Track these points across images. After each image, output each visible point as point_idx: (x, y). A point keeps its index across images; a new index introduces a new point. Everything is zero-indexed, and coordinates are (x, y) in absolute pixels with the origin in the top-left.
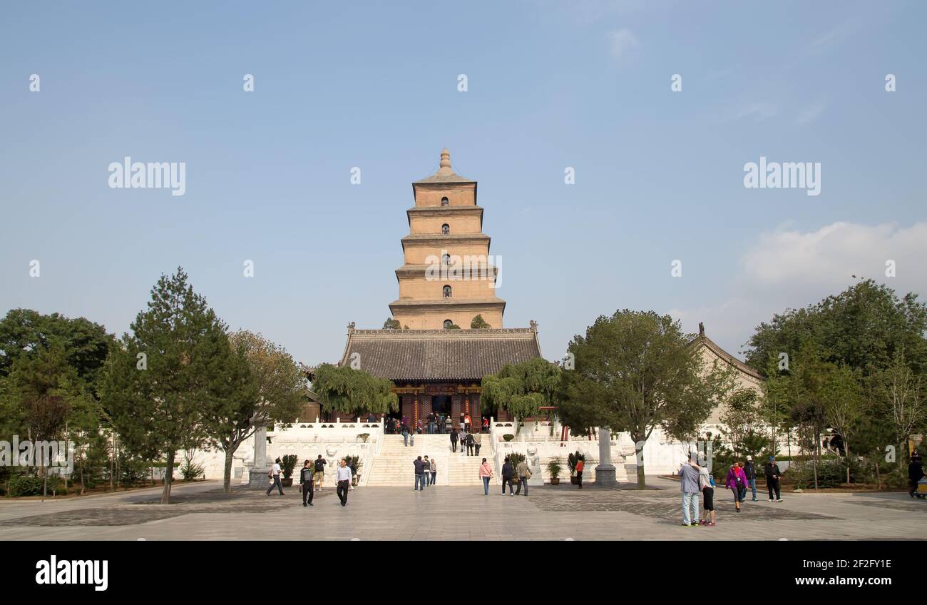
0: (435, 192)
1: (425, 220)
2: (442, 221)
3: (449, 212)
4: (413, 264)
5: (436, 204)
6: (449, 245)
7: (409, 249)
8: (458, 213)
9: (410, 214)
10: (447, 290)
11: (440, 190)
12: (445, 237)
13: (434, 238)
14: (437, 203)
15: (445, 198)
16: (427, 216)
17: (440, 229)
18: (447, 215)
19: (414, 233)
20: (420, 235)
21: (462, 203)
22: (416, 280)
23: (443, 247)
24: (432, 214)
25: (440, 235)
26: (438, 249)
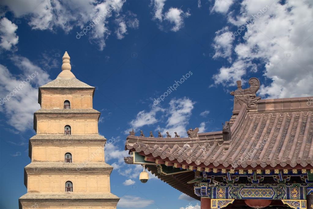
0: (58, 96)
1: (50, 122)
2: (65, 122)
3: (71, 115)
4: (40, 161)
5: (58, 108)
6: (71, 145)
7: (37, 147)
8: (79, 116)
9: (37, 116)
10: (69, 186)
11: (63, 94)
12: (67, 137)
13: (57, 138)
14: (60, 106)
15: (67, 101)
16: (52, 118)
17: (63, 130)
18: (69, 118)
19: (40, 133)
20: (46, 135)
21: (82, 106)
22: (42, 176)
23: (66, 147)
24: (56, 116)
25: (62, 135)
26: (61, 148)
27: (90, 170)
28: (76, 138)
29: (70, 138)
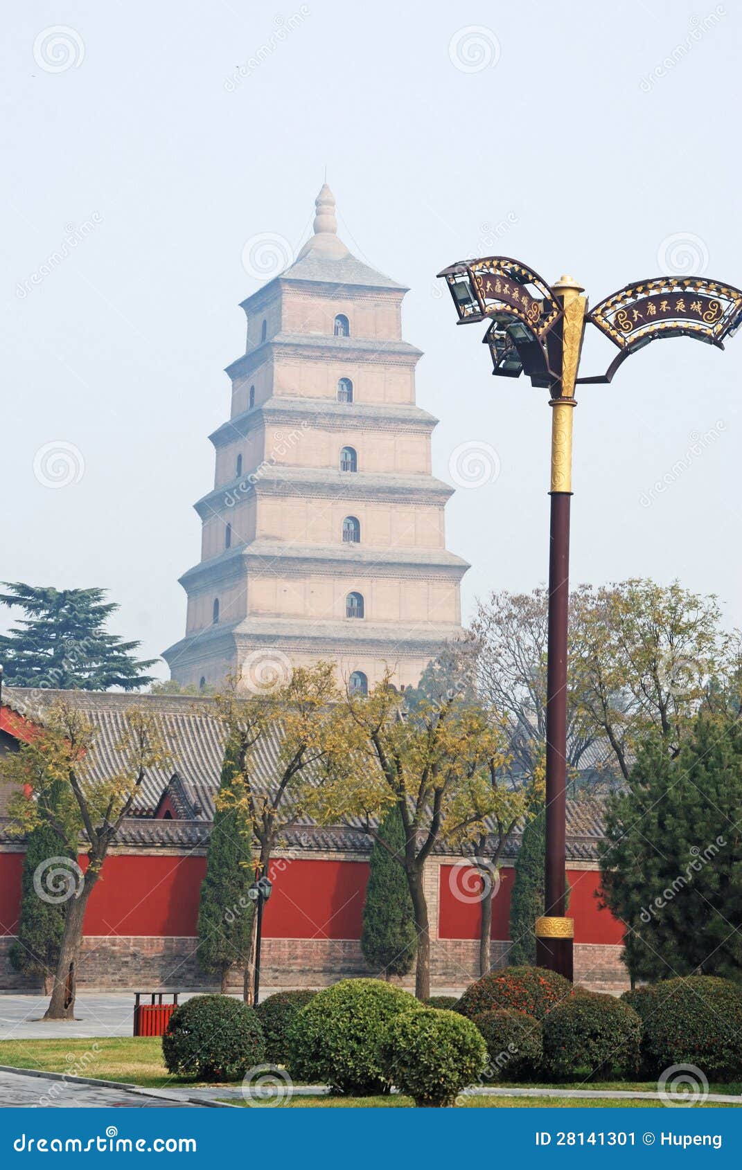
2: (339, 370)
4: (283, 464)
5: (322, 332)
6: (356, 428)
8: (372, 357)
12: (344, 408)
13: (325, 409)
17: (334, 388)
18: (348, 361)
19: (280, 392)
20: (293, 399)
21: (376, 332)
22: (290, 500)
23: (344, 432)
24: (318, 354)
25: (333, 401)
26: (333, 435)
27: (402, 493)
28: (368, 412)
29: (354, 411)
